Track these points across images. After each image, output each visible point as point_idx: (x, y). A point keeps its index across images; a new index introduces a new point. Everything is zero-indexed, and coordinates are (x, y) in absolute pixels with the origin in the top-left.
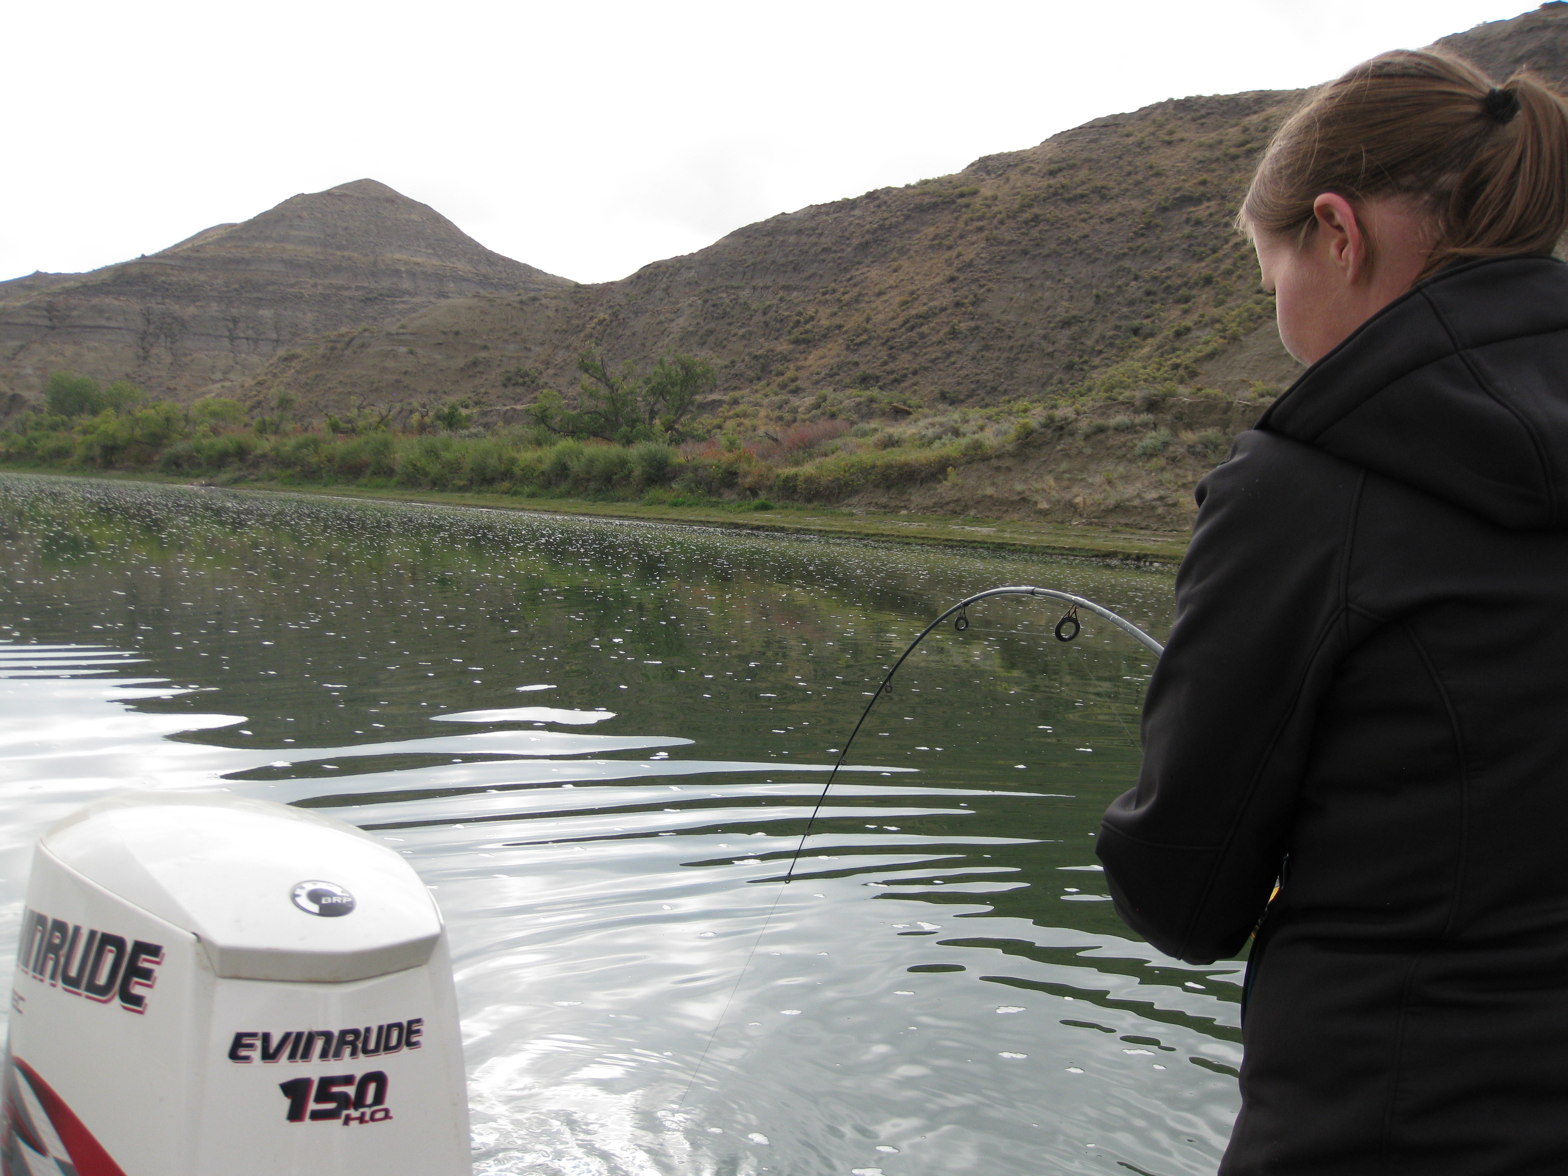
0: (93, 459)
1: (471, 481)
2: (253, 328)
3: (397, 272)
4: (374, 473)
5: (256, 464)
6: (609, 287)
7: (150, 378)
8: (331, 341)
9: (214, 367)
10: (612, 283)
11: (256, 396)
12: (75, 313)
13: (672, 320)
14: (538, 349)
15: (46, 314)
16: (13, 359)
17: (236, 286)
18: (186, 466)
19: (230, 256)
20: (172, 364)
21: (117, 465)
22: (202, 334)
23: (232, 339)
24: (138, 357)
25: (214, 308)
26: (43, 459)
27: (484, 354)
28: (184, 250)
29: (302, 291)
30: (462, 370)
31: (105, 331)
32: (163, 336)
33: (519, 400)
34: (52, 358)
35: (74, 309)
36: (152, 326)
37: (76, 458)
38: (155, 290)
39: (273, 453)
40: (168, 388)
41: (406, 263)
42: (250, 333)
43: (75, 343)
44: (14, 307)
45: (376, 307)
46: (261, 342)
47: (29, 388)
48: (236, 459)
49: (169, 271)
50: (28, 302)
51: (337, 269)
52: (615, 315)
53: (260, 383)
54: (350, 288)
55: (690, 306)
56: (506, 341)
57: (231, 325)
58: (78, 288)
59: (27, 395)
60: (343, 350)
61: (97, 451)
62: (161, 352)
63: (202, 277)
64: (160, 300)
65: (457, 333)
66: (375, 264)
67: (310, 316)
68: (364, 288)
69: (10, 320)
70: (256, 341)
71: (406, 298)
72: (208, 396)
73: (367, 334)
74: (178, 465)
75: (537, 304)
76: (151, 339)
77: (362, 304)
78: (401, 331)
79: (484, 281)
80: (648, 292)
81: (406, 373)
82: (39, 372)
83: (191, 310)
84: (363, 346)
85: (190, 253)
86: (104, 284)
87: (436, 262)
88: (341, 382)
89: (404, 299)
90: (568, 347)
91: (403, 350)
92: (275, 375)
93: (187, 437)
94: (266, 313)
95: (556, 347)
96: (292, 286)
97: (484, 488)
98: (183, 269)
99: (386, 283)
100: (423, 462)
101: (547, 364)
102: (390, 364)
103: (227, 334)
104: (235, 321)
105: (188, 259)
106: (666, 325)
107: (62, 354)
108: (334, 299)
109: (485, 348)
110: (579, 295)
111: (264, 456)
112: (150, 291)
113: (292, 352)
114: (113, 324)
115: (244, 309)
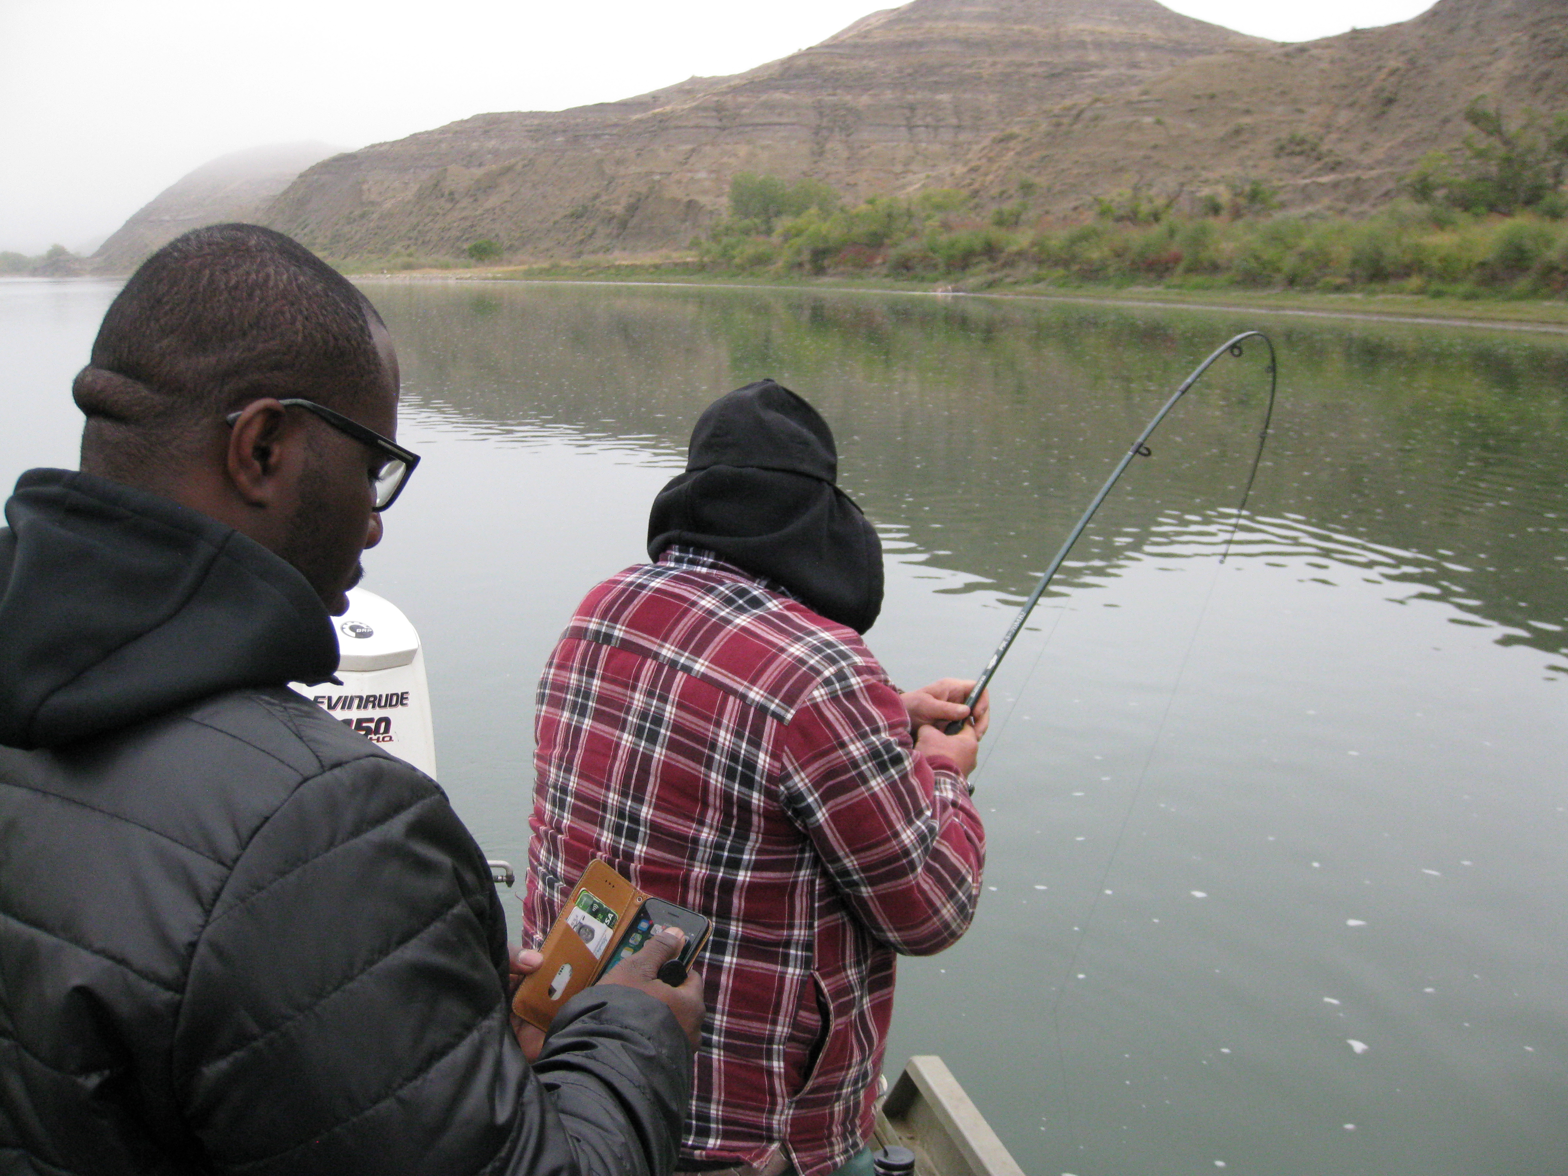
0: (800, 265)
1: (1352, 277)
2: (931, 114)
3: (1082, 45)
4: (1189, 270)
5: (1010, 263)
6: (1395, 30)
7: (828, 175)
8: (1055, 116)
9: (894, 159)
10: (1399, 25)
11: (970, 185)
12: (745, 111)
13: (1489, 64)
14: (1313, 110)
15: (714, 114)
16: (686, 163)
17: (910, 71)
18: (919, 269)
19: (901, 39)
20: (849, 158)
21: (830, 271)
22: (879, 125)
23: (911, 128)
24: (813, 153)
25: (889, 95)
26: (742, 268)
27: (1246, 120)
28: (850, 37)
29: (981, 71)
30: (1222, 140)
31: (777, 127)
32: (837, 130)
33: (1298, 172)
34: (725, 160)
35: (744, 107)
36: (825, 120)
37: (780, 264)
38: (825, 81)
39: (1035, 249)
40: (848, 185)
41: (1092, 33)
42: (929, 119)
43: (749, 142)
44: (683, 110)
45: (1063, 83)
46: (942, 130)
47: (705, 192)
48: (985, 258)
49: (838, 60)
50: (694, 104)
51: (1017, 45)
52: (1412, 62)
53: (974, 170)
54: (1031, 65)
55: (1513, 44)
56: (1272, 103)
57: (907, 113)
58: (744, 85)
59: (703, 200)
60: (1071, 125)
61: (806, 256)
62: (836, 146)
63: (872, 64)
64: (830, 91)
65: (1212, 97)
66: (1057, 36)
67: (992, 98)
68: (1047, 63)
69: (680, 124)
70: (936, 128)
71: (1094, 72)
72: (910, 189)
73: (1099, 105)
74: (908, 268)
75: (1306, 55)
76: (825, 133)
77: (1046, 81)
78: (1144, 98)
79: (1179, 49)
80: (1452, 31)
81: (1155, 147)
82: (713, 176)
83: (865, 99)
84: (1096, 119)
85: (858, 40)
86: (771, 79)
87: (1123, 30)
88: (1076, 162)
89: (1092, 73)
90: (1351, 105)
91: (1148, 120)
92: (990, 160)
93: (913, 234)
94: (944, 97)
95: (1336, 106)
96: (970, 66)
97: (1373, 286)
98: (852, 57)
99: (1070, 57)
100: (1270, 253)
101: (1328, 127)
102: (1133, 137)
103: (904, 123)
104: (912, 108)
105: (856, 46)
106: (1482, 70)
107: (735, 155)
108: (1016, 77)
109: (1247, 112)
110: (1358, 42)
111: (1020, 254)
112: (819, 82)
113: (1008, 131)
114: (785, 120)
115: (919, 96)
